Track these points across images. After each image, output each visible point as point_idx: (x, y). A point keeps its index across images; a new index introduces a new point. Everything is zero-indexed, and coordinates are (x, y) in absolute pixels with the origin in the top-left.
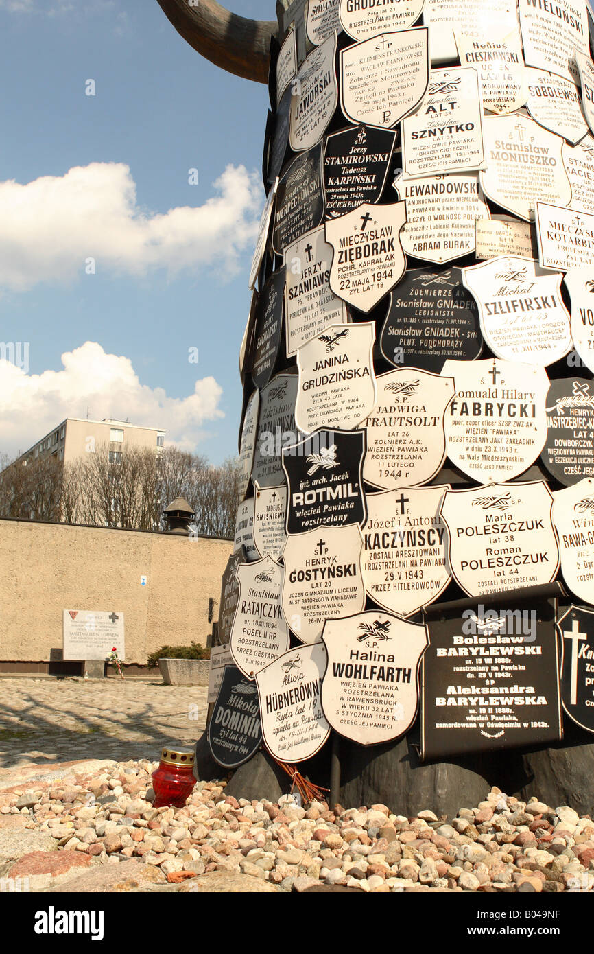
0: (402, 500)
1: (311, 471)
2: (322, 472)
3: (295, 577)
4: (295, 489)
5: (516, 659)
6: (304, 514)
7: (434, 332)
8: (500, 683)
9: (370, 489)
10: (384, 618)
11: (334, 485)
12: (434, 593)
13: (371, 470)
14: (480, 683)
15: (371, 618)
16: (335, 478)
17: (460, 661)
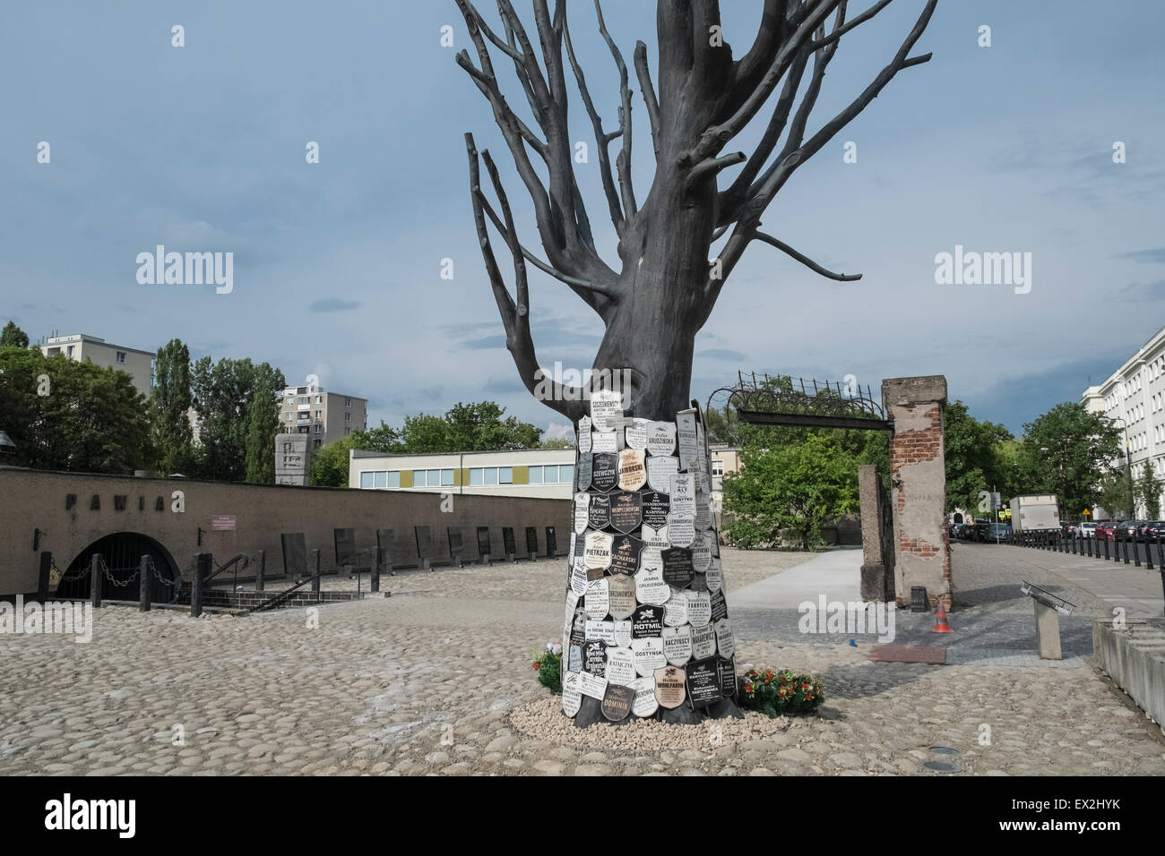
0: (677, 630)
1: (642, 618)
2: (646, 618)
3: (637, 654)
4: (635, 623)
5: (709, 677)
6: (639, 632)
7: (680, 573)
8: (706, 685)
9: (666, 626)
10: (673, 668)
11: (652, 624)
12: (688, 659)
13: (667, 620)
14: (701, 686)
15: (669, 668)
16: (652, 621)
17: (696, 679)
